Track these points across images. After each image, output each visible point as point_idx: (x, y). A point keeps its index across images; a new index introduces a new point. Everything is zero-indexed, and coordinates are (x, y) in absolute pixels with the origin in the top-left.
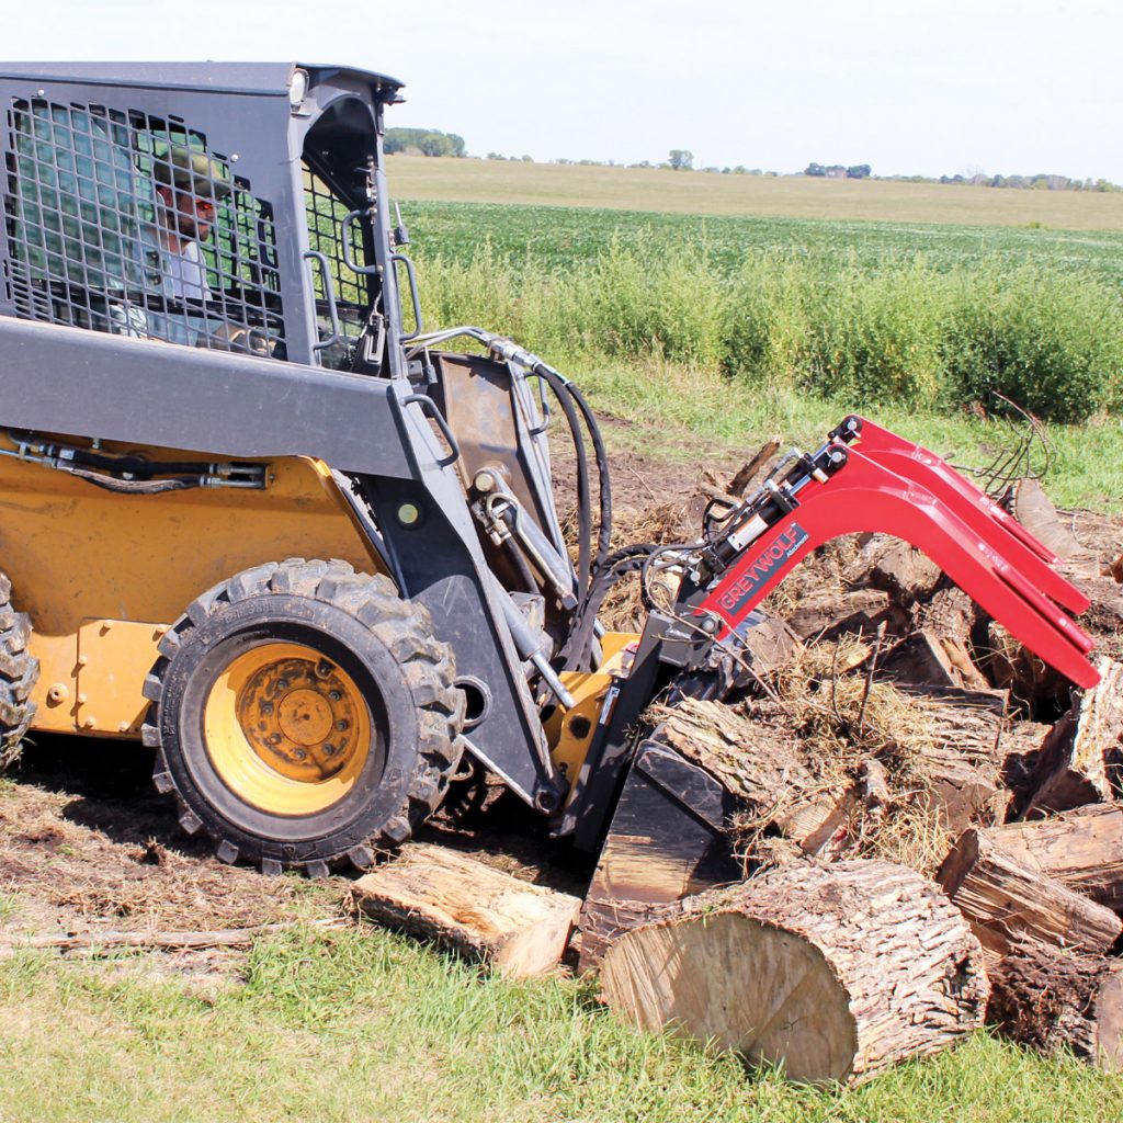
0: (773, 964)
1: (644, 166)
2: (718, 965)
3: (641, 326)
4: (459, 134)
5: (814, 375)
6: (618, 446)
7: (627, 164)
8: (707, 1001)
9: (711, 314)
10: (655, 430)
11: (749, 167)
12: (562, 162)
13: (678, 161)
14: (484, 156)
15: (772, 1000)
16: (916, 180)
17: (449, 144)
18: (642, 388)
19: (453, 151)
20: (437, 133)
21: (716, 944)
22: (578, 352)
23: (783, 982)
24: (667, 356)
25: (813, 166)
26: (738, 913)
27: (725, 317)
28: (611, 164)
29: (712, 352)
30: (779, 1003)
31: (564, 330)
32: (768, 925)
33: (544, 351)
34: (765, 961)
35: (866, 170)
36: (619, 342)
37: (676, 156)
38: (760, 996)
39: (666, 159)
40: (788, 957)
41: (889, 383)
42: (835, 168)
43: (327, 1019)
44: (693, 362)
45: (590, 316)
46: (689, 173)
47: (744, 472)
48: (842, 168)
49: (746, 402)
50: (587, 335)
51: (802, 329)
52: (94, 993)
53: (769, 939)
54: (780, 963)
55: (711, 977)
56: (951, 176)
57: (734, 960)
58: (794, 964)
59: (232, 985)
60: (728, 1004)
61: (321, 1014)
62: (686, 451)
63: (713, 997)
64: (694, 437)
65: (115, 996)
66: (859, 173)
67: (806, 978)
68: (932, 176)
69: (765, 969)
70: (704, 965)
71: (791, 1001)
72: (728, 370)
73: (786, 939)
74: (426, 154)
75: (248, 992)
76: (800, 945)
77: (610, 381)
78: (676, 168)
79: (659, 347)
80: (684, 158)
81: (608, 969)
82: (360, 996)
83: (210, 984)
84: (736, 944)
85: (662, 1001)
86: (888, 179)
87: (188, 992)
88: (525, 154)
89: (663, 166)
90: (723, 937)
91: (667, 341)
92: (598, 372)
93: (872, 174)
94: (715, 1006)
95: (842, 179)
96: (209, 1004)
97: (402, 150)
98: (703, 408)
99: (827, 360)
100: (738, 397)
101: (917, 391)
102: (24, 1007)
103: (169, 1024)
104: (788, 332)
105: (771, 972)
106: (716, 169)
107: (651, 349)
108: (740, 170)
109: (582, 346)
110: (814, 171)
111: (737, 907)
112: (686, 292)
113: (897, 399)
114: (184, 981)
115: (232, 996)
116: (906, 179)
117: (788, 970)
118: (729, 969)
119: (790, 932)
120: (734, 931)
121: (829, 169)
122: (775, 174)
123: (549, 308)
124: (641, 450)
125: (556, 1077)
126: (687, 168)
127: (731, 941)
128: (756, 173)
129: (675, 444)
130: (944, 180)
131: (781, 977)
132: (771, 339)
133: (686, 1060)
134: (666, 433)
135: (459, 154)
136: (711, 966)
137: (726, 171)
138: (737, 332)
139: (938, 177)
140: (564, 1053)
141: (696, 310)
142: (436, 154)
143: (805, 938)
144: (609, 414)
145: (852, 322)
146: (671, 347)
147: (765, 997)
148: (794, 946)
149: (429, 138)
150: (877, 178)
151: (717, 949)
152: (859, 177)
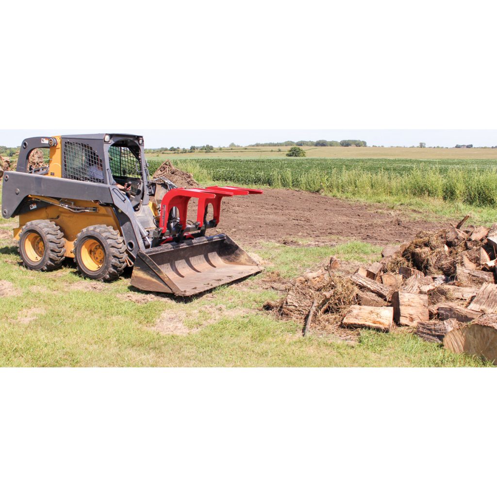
0: (486, 335)
1: (413, 147)
2: (472, 337)
3: (422, 188)
4: (365, 141)
5: (467, 199)
6: (419, 218)
7: (408, 147)
8: (470, 346)
9: (440, 185)
10: (427, 214)
11: (440, 146)
12: (392, 147)
13: (422, 146)
14: (371, 146)
15: (486, 343)
16: (485, 148)
17: (362, 143)
18: (423, 203)
19: (363, 145)
20: (359, 141)
21: (471, 332)
22: (406, 195)
23: (489, 339)
24: (429, 195)
25: (457, 145)
26: (477, 324)
27: (444, 185)
28: (404, 147)
29: (441, 194)
30: (488, 344)
31: (402, 190)
32: (484, 326)
33: (397, 195)
34: (484, 335)
35: (472, 146)
36: (417, 192)
37: (421, 144)
38: (483, 343)
39: (418, 145)
40: (490, 333)
41: (487, 200)
42: (463, 146)
43: (381, 351)
44: (436, 197)
45: (409, 186)
46: (424, 148)
47: (460, 223)
48: (465, 146)
49: (450, 206)
50: (408, 191)
51: (464, 187)
52: (326, 345)
53: (485, 329)
54: (488, 334)
55: (471, 340)
56: (494, 146)
57: (476, 335)
58: (491, 335)
59: (357, 343)
60: (475, 346)
61: (379, 350)
62: (436, 219)
63: (471, 345)
64: (437, 216)
65: (331, 345)
66: (470, 146)
67: (494, 338)
68: (489, 147)
69: (484, 336)
70: (469, 337)
71: (491, 344)
72: (445, 198)
73: (489, 328)
74: (357, 146)
75: (361, 345)
76: (493, 330)
77: (415, 202)
78: (421, 147)
79: (427, 193)
80: (423, 145)
81: (445, 341)
82: (387, 346)
83: (352, 343)
84: (477, 331)
85: (459, 346)
86: (477, 148)
87: (347, 345)
88: (383, 145)
89: (418, 147)
90: (473, 330)
91: (429, 192)
92: (411, 200)
93: (473, 147)
94: (472, 347)
95: (465, 148)
96: (353, 347)
97: (351, 146)
98: (439, 208)
99: (470, 195)
100: (448, 205)
101: (494, 202)
102: (311, 348)
103: (345, 352)
104: (460, 188)
105: (486, 337)
106: (432, 147)
107: (425, 194)
108: (438, 147)
109: (407, 193)
110: (458, 147)
111: (476, 323)
112: (433, 179)
113: (489, 204)
114: (346, 343)
115: (358, 345)
116: (482, 148)
117: (490, 336)
118: (475, 338)
119: (490, 327)
120: (476, 328)
121: (462, 146)
122: (447, 148)
123: (398, 185)
124: (425, 219)
125: (437, 363)
126: (424, 147)
127: (475, 331)
128: (442, 147)
129: (433, 217)
130: (493, 147)
131: (488, 338)
132: (456, 190)
133: (468, 360)
134: (430, 215)
135: (365, 146)
136: (471, 337)
137: (434, 147)
138: (447, 189)
139: (491, 147)
140: (439, 358)
141: (436, 183)
142: (359, 146)
143: (494, 328)
144: (415, 210)
145: (477, 185)
146: (430, 193)
147: (484, 343)
148: (491, 330)
149: (358, 142)
150: (475, 148)
151: (472, 333)
152: (470, 148)
